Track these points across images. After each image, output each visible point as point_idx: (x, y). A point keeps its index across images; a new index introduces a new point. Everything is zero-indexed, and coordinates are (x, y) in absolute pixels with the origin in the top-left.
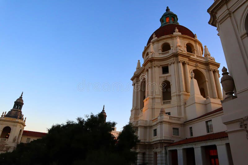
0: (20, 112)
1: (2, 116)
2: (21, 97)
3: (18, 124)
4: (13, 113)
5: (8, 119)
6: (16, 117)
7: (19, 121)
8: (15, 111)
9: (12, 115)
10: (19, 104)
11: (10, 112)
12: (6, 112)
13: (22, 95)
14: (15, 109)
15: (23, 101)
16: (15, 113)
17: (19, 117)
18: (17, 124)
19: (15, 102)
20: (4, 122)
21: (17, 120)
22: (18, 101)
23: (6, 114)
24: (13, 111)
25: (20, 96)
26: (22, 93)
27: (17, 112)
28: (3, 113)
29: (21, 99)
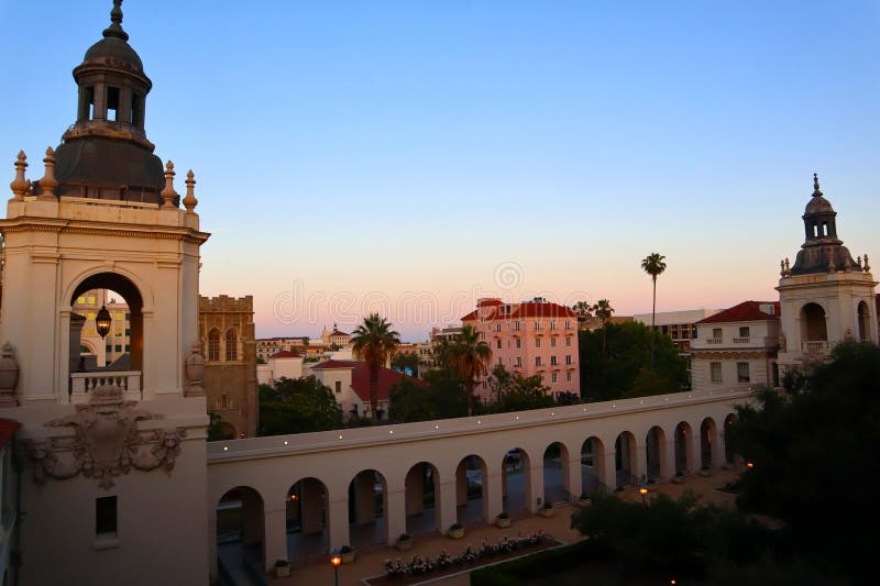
0: (831, 248)
1: (783, 274)
2: (817, 194)
3: (840, 289)
4: (810, 254)
5: (801, 279)
6: (823, 267)
7: (840, 276)
8: (815, 249)
9: (811, 262)
10: (819, 215)
11: (801, 256)
12: (787, 260)
13: (816, 187)
14: (811, 242)
15: (827, 204)
16: (815, 254)
17: (832, 264)
18: (835, 289)
19: (804, 217)
20: (795, 292)
21: (830, 277)
22: (812, 211)
23: (791, 266)
24: (810, 250)
25: (813, 190)
26: (816, 179)
27: (822, 250)
28: (783, 265)
29: (820, 202)
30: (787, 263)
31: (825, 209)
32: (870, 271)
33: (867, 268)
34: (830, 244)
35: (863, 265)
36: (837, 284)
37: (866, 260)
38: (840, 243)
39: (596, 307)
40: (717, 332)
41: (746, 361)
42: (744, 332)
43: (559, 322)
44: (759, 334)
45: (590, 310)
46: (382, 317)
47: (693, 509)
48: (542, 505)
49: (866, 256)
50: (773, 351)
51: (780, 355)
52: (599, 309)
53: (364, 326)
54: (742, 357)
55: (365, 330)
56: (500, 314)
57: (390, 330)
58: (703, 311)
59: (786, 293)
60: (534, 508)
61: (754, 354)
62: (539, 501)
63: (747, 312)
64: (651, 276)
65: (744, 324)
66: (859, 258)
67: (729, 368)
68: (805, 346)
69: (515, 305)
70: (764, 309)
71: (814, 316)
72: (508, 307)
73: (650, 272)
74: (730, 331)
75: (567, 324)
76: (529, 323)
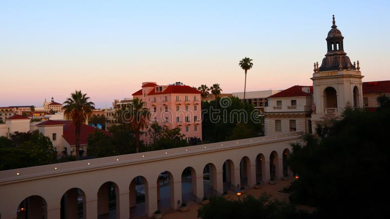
0: (341, 56)
1: (315, 70)
2: (334, 27)
3: (344, 79)
4: (330, 60)
5: (325, 74)
6: (336, 67)
7: (345, 72)
8: (332, 57)
9: (330, 65)
10: (335, 38)
11: (325, 61)
12: (317, 63)
13: (334, 22)
14: (330, 53)
15: (339, 32)
16: (332, 60)
17: (341, 66)
18: (342, 79)
19: (327, 39)
20: (321, 81)
21: (340, 73)
22: (331, 36)
23: (319, 66)
24: (329, 58)
25: (332, 24)
26: (334, 18)
27: (336, 58)
28: (315, 66)
29: (335, 31)
30: (317, 65)
31: (338, 35)
32: (360, 70)
33: (358, 68)
34: (340, 55)
35: (356, 67)
36: (343, 76)
37: (358, 64)
38: (345, 54)
39: (212, 88)
40: (279, 103)
41: (295, 119)
42: (294, 102)
43: (191, 97)
44: (301, 104)
45: (208, 90)
46: (83, 93)
47: (267, 203)
48: (180, 205)
49: (358, 62)
50: (309, 113)
51: (312, 115)
52: (214, 89)
53: (72, 99)
54: (292, 117)
55: (72, 101)
56: (156, 91)
57: (88, 101)
58: (271, 91)
59: (316, 81)
60: (176, 206)
61: (298, 115)
62: (179, 202)
63: (295, 92)
64: (244, 71)
65: (293, 98)
66: (354, 63)
67: (285, 123)
68: (326, 110)
69: (164, 87)
70: (305, 90)
71: (331, 94)
72: (161, 88)
73: (243, 68)
74: (286, 102)
75: (195, 98)
76: (173, 97)
